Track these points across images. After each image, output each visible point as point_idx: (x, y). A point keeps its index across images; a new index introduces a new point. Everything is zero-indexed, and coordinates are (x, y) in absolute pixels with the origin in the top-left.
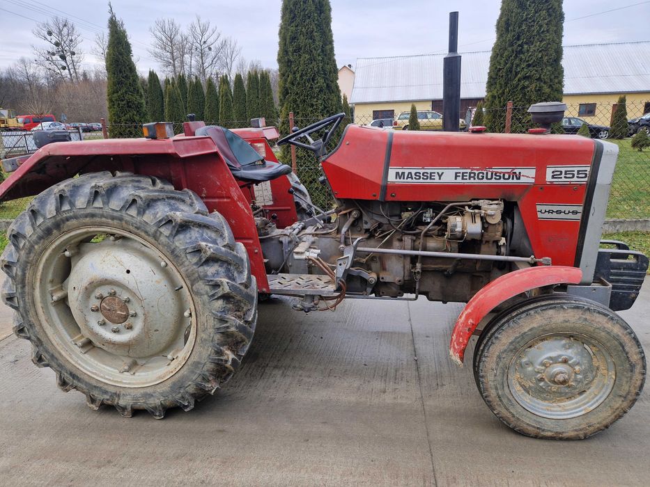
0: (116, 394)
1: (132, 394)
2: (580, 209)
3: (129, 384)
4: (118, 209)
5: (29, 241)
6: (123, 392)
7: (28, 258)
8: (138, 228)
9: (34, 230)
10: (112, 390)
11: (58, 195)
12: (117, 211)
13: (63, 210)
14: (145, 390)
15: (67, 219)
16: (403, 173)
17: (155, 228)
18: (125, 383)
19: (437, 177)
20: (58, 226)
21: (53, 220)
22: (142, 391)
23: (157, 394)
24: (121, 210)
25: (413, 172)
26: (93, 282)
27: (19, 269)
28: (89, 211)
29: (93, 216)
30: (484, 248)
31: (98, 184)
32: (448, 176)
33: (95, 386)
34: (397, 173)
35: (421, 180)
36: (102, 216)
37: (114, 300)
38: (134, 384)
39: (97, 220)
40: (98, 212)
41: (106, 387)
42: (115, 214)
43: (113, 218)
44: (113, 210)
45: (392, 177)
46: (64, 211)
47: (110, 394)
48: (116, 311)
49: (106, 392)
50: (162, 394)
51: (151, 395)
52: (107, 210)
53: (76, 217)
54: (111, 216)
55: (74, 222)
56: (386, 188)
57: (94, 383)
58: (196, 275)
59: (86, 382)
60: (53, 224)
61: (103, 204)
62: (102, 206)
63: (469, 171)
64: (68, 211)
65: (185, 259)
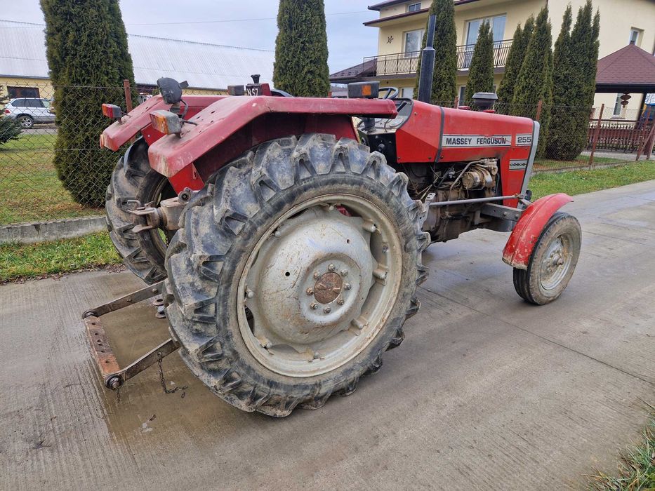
0: (316, 384)
1: (333, 377)
2: (526, 162)
3: (327, 368)
4: (359, 173)
5: (251, 223)
6: (323, 379)
7: (244, 245)
8: (373, 192)
9: (262, 206)
10: (311, 382)
11: (298, 160)
12: (358, 175)
13: (301, 178)
14: (344, 368)
15: (305, 189)
16: (451, 139)
17: (389, 189)
18: (323, 369)
19: (468, 142)
20: (292, 198)
21: (288, 192)
22: (341, 370)
23: (357, 366)
24: (362, 173)
25: (456, 138)
26: (317, 260)
27: (227, 264)
28: (332, 177)
29: (334, 182)
30: (487, 193)
31: (343, 146)
32: (473, 141)
33: (294, 386)
34: (447, 139)
35: (460, 145)
36: (344, 181)
37: (332, 276)
38: (331, 367)
39: (337, 186)
40: (340, 178)
41: (305, 381)
42: (357, 178)
43: (353, 183)
44: (355, 174)
45: (444, 143)
46: (304, 180)
47: (310, 387)
48: (332, 288)
49: (306, 387)
50: (361, 364)
51: (351, 370)
52: (349, 174)
53: (315, 186)
54: (352, 180)
55: (312, 191)
56: (440, 151)
57: (292, 382)
58: (412, 232)
59: (285, 386)
60: (288, 196)
61: (345, 169)
62: (344, 171)
63: (483, 137)
64: (308, 178)
65: (407, 218)
